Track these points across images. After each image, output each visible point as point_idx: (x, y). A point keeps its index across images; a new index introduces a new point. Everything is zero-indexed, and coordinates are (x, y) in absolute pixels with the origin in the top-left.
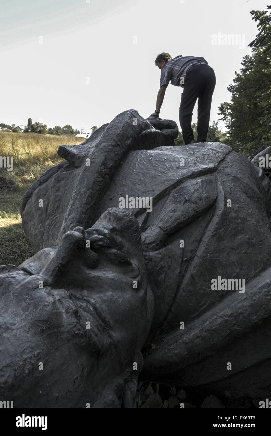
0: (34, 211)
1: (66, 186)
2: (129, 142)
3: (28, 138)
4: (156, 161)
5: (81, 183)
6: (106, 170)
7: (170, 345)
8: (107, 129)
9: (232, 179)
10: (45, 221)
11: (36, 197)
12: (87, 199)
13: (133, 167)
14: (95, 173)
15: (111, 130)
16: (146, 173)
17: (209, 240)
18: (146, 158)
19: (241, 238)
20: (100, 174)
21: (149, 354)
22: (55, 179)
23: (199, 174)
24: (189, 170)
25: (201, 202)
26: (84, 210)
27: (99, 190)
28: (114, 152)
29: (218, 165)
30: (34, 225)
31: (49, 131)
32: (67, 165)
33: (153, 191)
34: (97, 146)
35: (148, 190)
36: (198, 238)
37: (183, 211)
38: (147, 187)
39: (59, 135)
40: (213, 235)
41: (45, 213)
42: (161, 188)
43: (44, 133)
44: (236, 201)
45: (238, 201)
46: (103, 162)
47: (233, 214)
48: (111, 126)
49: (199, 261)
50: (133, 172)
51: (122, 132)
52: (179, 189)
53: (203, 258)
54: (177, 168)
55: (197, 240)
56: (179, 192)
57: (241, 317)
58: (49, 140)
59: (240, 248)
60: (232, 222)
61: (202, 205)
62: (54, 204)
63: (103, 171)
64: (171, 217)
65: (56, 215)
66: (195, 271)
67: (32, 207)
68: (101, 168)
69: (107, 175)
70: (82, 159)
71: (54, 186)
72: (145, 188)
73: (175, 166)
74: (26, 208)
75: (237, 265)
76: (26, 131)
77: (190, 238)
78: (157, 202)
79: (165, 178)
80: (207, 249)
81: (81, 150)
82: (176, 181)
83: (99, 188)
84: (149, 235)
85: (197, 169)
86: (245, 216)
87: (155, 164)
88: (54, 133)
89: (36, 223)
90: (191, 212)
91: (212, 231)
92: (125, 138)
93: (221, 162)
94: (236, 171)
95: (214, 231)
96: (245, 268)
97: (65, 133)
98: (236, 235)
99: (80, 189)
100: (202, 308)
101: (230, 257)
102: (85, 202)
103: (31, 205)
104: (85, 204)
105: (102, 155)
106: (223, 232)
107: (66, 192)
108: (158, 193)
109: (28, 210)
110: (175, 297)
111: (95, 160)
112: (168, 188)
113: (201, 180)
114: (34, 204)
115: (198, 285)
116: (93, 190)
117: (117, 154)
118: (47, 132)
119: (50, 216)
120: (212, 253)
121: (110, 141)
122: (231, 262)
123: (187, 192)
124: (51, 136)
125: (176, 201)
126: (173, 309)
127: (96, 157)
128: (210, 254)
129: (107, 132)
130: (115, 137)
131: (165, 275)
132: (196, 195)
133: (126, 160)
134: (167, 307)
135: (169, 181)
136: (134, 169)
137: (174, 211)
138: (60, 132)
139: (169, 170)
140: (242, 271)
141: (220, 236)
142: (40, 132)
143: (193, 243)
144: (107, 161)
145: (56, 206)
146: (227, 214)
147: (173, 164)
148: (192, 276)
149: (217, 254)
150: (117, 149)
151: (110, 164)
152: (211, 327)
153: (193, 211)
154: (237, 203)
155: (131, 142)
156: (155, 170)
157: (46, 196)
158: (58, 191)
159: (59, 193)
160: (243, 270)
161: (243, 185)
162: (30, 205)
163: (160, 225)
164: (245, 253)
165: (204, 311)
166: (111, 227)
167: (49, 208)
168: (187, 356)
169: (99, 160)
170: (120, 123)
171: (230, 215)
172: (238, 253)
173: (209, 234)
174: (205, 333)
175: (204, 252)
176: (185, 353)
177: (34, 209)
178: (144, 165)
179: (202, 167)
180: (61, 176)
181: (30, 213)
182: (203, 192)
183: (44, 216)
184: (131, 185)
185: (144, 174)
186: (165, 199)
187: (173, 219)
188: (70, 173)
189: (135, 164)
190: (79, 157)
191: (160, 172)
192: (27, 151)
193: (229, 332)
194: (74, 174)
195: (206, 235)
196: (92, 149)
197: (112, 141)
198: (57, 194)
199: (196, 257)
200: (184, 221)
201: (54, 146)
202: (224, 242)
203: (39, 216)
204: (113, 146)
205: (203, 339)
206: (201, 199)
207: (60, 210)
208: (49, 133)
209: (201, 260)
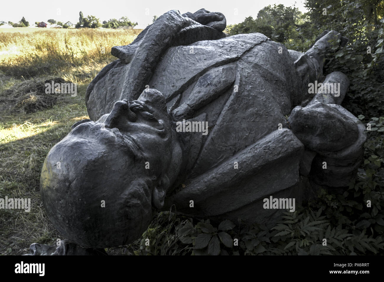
0: (96, 100)
1: (119, 78)
2: (167, 40)
3: (81, 35)
4: (189, 54)
5: (129, 75)
6: (148, 64)
7: (195, 184)
8: (149, 31)
9: (253, 66)
10: (105, 106)
11: (97, 89)
12: (135, 87)
13: (170, 61)
14: (139, 67)
15: (152, 32)
16: (180, 65)
17: (226, 112)
18: (181, 53)
19: (251, 111)
20: (144, 67)
21: (180, 190)
22: (110, 74)
23: (222, 63)
24: (214, 60)
25: (220, 85)
26: (133, 95)
27: (144, 80)
28: (154, 50)
29: (242, 55)
30: (97, 110)
31: (104, 24)
32: (119, 62)
33: (185, 78)
34: (141, 46)
35: (181, 78)
36: (218, 112)
37: (205, 92)
38: (180, 76)
39: (114, 28)
40: (229, 109)
41: (104, 100)
42: (191, 76)
43: (97, 27)
44: (250, 83)
45: (252, 83)
46: (146, 58)
47: (246, 93)
48: (152, 28)
49: (217, 128)
50: (170, 64)
51: (161, 32)
52: (205, 76)
53: (220, 126)
54: (205, 59)
55: (218, 113)
56: (204, 78)
57: (245, 164)
58: (104, 35)
59: (250, 118)
60: (245, 99)
61: (221, 87)
62: (111, 93)
63: (146, 65)
64: (196, 97)
65: (113, 101)
66: (215, 135)
67: (95, 96)
68: (144, 63)
69: (149, 68)
70: (130, 56)
71: (110, 79)
72: (179, 76)
73: (203, 58)
74: (90, 98)
75: (247, 130)
76: (78, 26)
77: (212, 112)
78: (188, 87)
79: (194, 68)
80: (224, 119)
81: (130, 49)
82: (202, 69)
83: (143, 78)
84: (179, 110)
85: (221, 59)
86: (256, 94)
87: (188, 58)
88: (110, 26)
89: (98, 109)
90: (212, 93)
91: (228, 106)
92: (163, 38)
93: (247, 52)
94: (259, 59)
95: (229, 106)
96: (253, 132)
97: (121, 25)
98: (247, 108)
99: (129, 79)
100: (219, 161)
101: (241, 125)
102: (133, 89)
103: (94, 96)
104: (133, 90)
105: (145, 53)
106: (237, 106)
107: (119, 83)
108: (188, 80)
109: (91, 100)
110: (199, 153)
111: (139, 57)
112: (196, 75)
113: (223, 68)
114: (96, 94)
115: (217, 145)
116: (139, 80)
117: (157, 51)
118: (101, 25)
119: (108, 102)
120: (228, 122)
121: (151, 41)
122: (242, 128)
123: (209, 77)
124: (107, 30)
125: (201, 85)
126: (198, 162)
127: (140, 55)
128: (226, 123)
129: (149, 33)
130: (154, 38)
131: (191, 137)
132: (216, 80)
133: (166, 56)
134: (193, 160)
135: (197, 70)
136: (171, 62)
137: (199, 92)
138: (116, 24)
139: (198, 61)
140: (250, 135)
141: (234, 109)
142: (94, 26)
143: (214, 115)
144: (149, 57)
145: (112, 94)
146: (240, 93)
147: (202, 56)
148: (212, 138)
149: (232, 123)
150: (157, 47)
151: (151, 59)
152: (223, 171)
153: (213, 92)
154: (251, 85)
155: (169, 40)
156: (188, 62)
157: (104, 88)
158: (113, 83)
159: (114, 84)
160: (252, 134)
161: (262, 70)
162: (92, 95)
163: (188, 103)
164: (253, 121)
165: (221, 163)
166: (145, 100)
167: (107, 96)
168: (206, 190)
169: (142, 57)
170: (159, 25)
171: (243, 94)
172: (248, 122)
173: (226, 108)
174: (219, 176)
175: (221, 121)
176: (205, 188)
177: (96, 98)
178: (179, 59)
179: (225, 57)
180: (115, 71)
181: (93, 102)
182: (222, 77)
183: (104, 103)
184: (168, 75)
185: (178, 66)
186: (194, 84)
187: (198, 98)
188: (121, 69)
189: (172, 58)
190: (128, 55)
191: (191, 63)
192: (82, 50)
193: (236, 174)
194: (125, 69)
195: (224, 109)
196: (138, 49)
197: (153, 41)
198: (113, 85)
199: (216, 126)
200: (206, 99)
201: (110, 41)
202: (238, 114)
203: (100, 103)
204: (153, 45)
205: (217, 179)
206: (220, 82)
207: (116, 97)
208: (103, 27)
209: (219, 127)
